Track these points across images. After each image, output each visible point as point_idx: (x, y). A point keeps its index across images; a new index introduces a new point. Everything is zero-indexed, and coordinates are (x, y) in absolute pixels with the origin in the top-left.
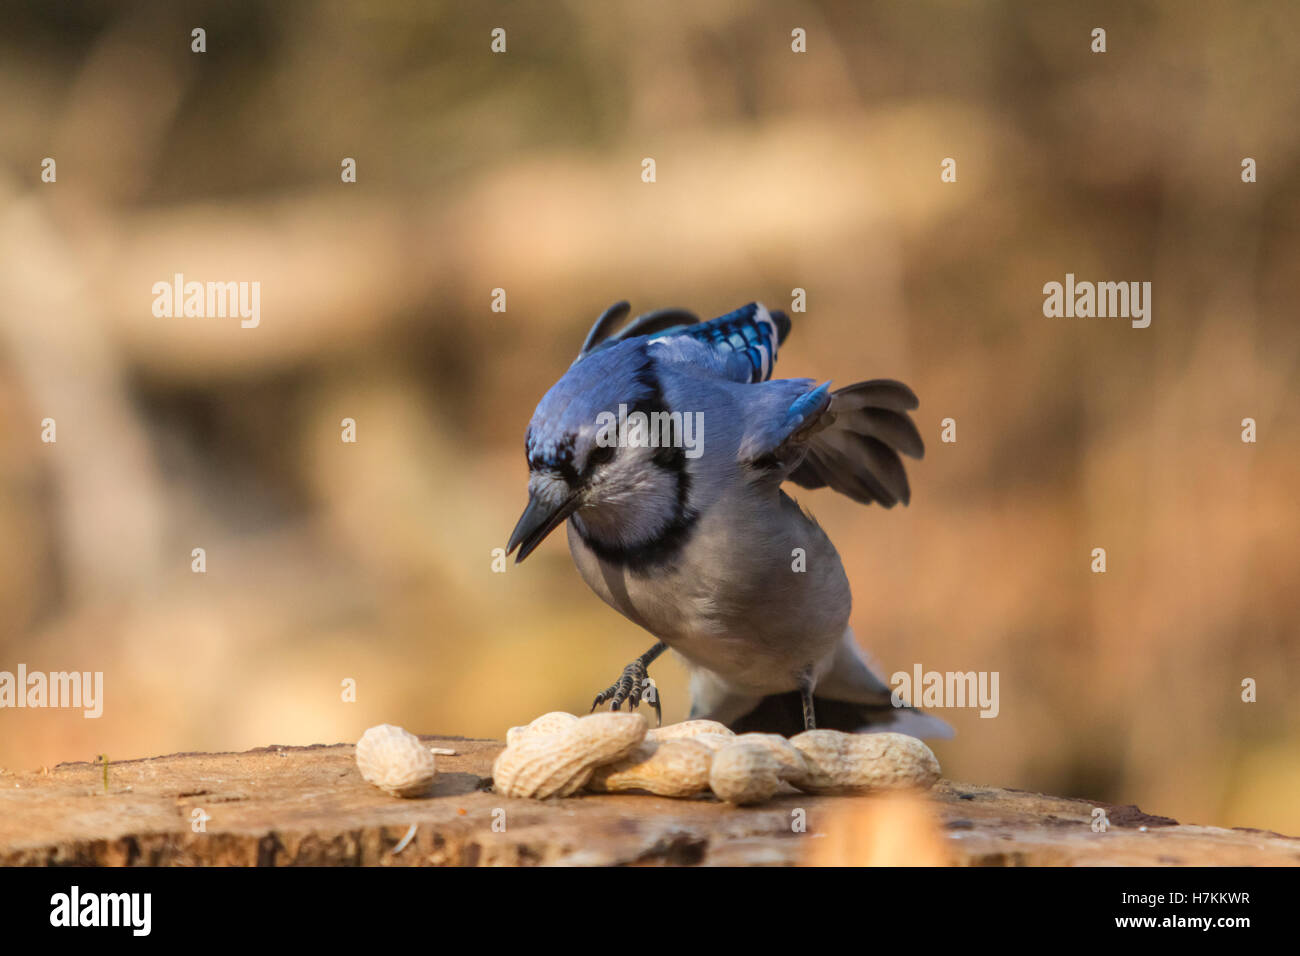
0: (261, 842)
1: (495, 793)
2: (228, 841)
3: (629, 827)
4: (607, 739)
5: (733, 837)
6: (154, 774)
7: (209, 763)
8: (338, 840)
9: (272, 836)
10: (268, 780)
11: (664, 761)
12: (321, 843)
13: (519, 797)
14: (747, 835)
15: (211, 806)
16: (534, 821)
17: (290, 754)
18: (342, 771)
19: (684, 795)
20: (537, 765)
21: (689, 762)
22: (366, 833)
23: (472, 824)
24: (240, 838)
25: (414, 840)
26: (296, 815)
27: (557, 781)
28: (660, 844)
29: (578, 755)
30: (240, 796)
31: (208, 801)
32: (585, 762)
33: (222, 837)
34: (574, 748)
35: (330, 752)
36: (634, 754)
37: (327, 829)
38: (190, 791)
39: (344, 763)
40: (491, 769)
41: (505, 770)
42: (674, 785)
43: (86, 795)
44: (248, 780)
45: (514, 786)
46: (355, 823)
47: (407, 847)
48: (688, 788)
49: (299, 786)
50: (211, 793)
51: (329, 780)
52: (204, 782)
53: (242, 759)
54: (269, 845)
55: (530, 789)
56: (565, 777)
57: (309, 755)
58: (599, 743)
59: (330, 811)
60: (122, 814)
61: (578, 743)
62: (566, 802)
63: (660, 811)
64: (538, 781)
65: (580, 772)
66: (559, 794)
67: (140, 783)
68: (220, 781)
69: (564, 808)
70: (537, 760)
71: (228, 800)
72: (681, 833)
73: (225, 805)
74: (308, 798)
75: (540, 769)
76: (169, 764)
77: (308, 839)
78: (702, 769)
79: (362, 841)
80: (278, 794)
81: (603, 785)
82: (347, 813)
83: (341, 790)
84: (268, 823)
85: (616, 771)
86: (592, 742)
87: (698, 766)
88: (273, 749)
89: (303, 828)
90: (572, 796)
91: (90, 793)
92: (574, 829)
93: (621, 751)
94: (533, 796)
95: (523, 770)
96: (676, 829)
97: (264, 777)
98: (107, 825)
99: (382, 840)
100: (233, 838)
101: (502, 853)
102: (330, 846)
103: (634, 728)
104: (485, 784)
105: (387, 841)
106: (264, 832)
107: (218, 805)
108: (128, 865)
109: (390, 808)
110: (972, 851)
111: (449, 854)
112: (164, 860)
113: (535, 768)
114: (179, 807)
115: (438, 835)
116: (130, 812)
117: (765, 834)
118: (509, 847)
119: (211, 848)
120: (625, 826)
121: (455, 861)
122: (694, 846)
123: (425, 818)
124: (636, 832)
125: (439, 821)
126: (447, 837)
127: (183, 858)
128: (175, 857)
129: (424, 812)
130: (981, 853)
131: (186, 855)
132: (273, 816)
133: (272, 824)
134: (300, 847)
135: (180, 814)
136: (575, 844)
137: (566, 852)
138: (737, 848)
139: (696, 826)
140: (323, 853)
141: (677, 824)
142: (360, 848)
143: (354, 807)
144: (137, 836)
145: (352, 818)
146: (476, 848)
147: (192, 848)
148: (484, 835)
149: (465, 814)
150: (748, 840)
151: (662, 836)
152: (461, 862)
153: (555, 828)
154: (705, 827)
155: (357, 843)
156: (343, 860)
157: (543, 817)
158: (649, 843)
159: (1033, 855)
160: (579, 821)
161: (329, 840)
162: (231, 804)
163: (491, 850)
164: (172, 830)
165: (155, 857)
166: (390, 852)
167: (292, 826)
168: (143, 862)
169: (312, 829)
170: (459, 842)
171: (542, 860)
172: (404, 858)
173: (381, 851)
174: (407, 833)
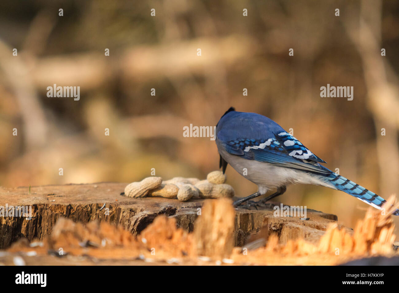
0: (67, 207)
1: (125, 196)
3: (157, 205)
4: (152, 183)
5: (183, 208)
6: (42, 190)
7: (55, 187)
8: (86, 206)
9: (70, 205)
11: (166, 189)
12: (82, 207)
13: (131, 197)
14: (186, 207)
15: (55, 198)
16: (134, 203)
17: (75, 186)
19: (171, 197)
21: (172, 190)
22: (93, 205)
23: (119, 203)
24: (62, 206)
25: (105, 207)
26: (76, 200)
27: (140, 193)
28: (165, 209)
29: (146, 187)
30: (63, 195)
31: (55, 196)
32: (147, 189)
33: (58, 205)
34: (144, 186)
35: (85, 186)
36: (159, 187)
37: (83, 204)
38: (50, 194)
40: (124, 190)
41: (127, 190)
42: (169, 195)
43: (25, 194)
44: (65, 192)
45: (129, 194)
46: (90, 203)
47: (103, 209)
48: (172, 196)
49: (77, 193)
50: (55, 194)
51: (84, 192)
52: (54, 192)
53: (64, 187)
54: (69, 208)
55: (133, 195)
56: (142, 192)
57: (79, 186)
58: (150, 184)
59: (84, 200)
60: (34, 199)
61: (145, 184)
63: (165, 201)
64: (135, 193)
65: (146, 191)
66: (140, 197)
67: (38, 192)
68: (58, 192)
69: (142, 200)
70: (135, 188)
71: (59, 196)
73: (59, 198)
74: (79, 196)
75: (136, 190)
76: (46, 187)
77: (78, 206)
78: (175, 191)
80: (72, 195)
81: (151, 195)
82: (89, 200)
83: (87, 194)
84: (69, 202)
85: (155, 191)
86: (149, 184)
87: (175, 190)
88: (71, 184)
89: (78, 204)
90: (143, 197)
91: (26, 194)
92: (144, 205)
93: (156, 186)
94: (134, 197)
95: (132, 190)
96: (169, 206)
97: (69, 191)
98: (30, 202)
99: (97, 207)
100: (61, 205)
101: (126, 210)
102: (84, 208)
103: (159, 181)
104: (123, 194)
105: (98, 207)
106: (68, 204)
107: (57, 198)
108: (35, 211)
109: (99, 199)
110: (241, 213)
111: (113, 210)
112: (43, 211)
113: (135, 190)
114: (48, 198)
115: (111, 206)
116: (35, 199)
117: (190, 207)
118: (128, 209)
119: (55, 208)
120: (156, 205)
121: (115, 212)
122: (173, 210)
123: (107, 202)
124: (159, 206)
125: (111, 202)
126: (113, 206)
127: (48, 210)
128: (46, 210)
129: (107, 200)
130: (243, 213)
131: (49, 209)
132: (70, 200)
133: (70, 202)
134: (77, 208)
135: (48, 199)
136: (144, 209)
137: (142, 210)
138: (183, 210)
139: (174, 205)
140: (82, 209)
141: (169, 204)
142: (91, 209)
143: (90, 199)
144: (37, 204)
145: (90, 201)
146: (120, 209)
147: (50, 208)
148: (122, 206)
149: (117, 201)
150: (186, 209)
151: (166, 207)
152: (116, 212)
153: (139, 205)
154: (176, 205)
155: (91, 207)
156: (87, 211)
157: (136, 202)
158: (162, 209)
159: (255, 214)
160: (145, 203)
161: (84, 206)
162: (60, 197)
163: (123, 210)
164: (46, 203)
165: (42, 210)
166: (99, 210)
167: (75, 203)
168: (38, 211)
169: (80, 204)
170: (116, 208)
171: (136, 213)
172: (102, 211)
173: (97, 209)
174: (103, 205)
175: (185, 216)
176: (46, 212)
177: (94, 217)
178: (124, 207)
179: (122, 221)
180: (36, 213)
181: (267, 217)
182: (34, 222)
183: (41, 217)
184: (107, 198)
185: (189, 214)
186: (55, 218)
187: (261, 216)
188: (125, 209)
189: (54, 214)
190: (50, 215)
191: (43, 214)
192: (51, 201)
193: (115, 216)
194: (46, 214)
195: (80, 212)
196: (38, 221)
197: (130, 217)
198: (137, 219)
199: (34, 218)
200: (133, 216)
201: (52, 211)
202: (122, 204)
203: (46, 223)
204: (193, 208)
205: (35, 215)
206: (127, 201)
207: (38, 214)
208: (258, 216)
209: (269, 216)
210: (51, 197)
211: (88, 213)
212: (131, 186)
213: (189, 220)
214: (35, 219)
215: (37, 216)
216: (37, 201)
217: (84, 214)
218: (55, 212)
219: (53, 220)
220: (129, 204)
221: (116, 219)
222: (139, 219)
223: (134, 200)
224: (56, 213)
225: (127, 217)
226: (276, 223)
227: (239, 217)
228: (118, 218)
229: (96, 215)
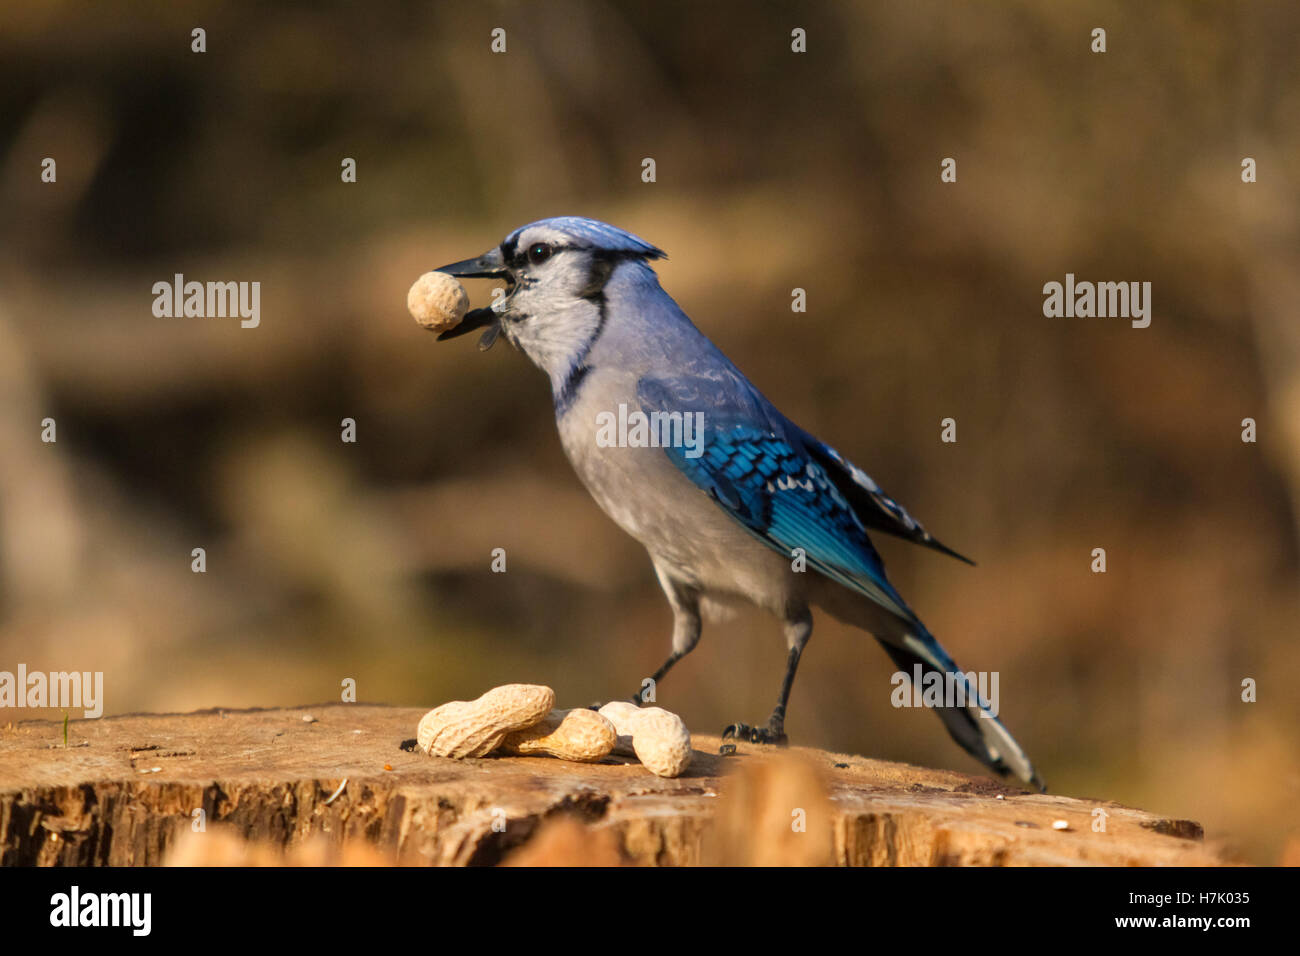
0: (207, 791)
1: (417, 752)
2: (176, 789)
3: (540, 784)
4: (517, 709)
5: (634, 794)
6: (108, 731)
7: (157, 723)
8: (276, 791)
9: (216, 787)
10: (211, 738)
12: (259, 794)
13: (438, 756)
14: (645, 793)
15: (161, 759)
16: (453, 778)
17: (231, 716)
18: (278, 731)
20: (453, 729)
22: (301, 785)
23: (397, 778)
24: (188, 788)
25: (344, 792)
26: (238, 769)
27: (470, 744)
28: (567, 799)
29: (492, 722)
30: (187, 751)
31: (158, 755)
32: (496, 729)
33: (171, 786)
34: (487, 716)
35: (268, 715)
36: (542, 722)
37: (266, 781)
38: (142, 746)
39: (280, 724)
40: (415, 731)
41: (426, 732)
43: (47, 747)
44: (193, 738)
45: (433, 747)
46: (291, 776)
47: (338, 799)
49: (241, 743)
50: (160, 748)
51: (267, 738)
52: (153, 738)
53: (188, 720)
54: (213, 795)
55: (447, 750)
56: (478, 741)
57: (248, 717)
58: (509, 713)
59: (269, 766)
60: (81, 765)
61: (490, 711)
62: (480, 761)
63: (567, 771)
64: (454, 744)
65: (492, 737)
66: (471, 755)
67: (96, 739)
68: (168, 738)
69: (481, 766)
70: (454, 725)
71: (175, 755)
72: (586, 789)
73: (174, 759)
74: (249, 754)
75: (456, 734)
76: (122, 722)
77: (247, 791)
79: (298, 793)
80: (221, 749)
81: (516, 749)
82: (285, 768)
83: (278, 747)
84: (212, 775)
85: (527, 739)
86: (502, 711)
87: (596, 740)
88: (215, 711)
89: (245, 781)
90: (485, 757)
91: (51, 746)
92: (491, 785)
93: (529, 720)
94: (451, 756)
95: (441, 733)
96: (581, 787)
97: (208, 736)
98: (67, 774)
99: (316, 791)
100: (181, 786)
101: (424, 804)
102: (268, 797)
103: (540, 700)
104: (410, 745)
105: (321, 793)
106: (209, 783)
107: (167, 759)
108: (86, 809)
109: (324, 763)
110: (847, 812)
111: (377, 805)
112: (117, 809)
113: (450, 733)
114: (132, 760)
115: (366, 788)
116: (87, 763)
117: (661, 792)
118: (431, 799)
119: (161, 796)
120: (536, 783)
121: (382, 812)
122: (597, 802)
123: (355, 773)
124: (546, 788)
125: (368, 775)
126: (374, 790)
127: (135, 805)
128: (128, 803)
129: (354, 767)
130: (855, 814)
131: (138, 802)
132: (217, 769)
133: (217, 776)
134: (241, 796)
135: (133, 766)
136: (490, 798)
137: (482, 804)
138: (635, 804)
139: (599, 784)
140: (262, 802)
141: (582, 782)
142: (295, 801)
143: (290, 762)
144: (94, 784)
145: (288, 772)
146: (401, 800)
147: (144, 797)
148: (408, 788)
149: (391, 769)
150: (646, 797)
151: (569, 792)
152: (387, 813)
153: (472, 784)
154: (607, 785)
155: (293, 794)
156: (280, 809)
157: (462, 774)
158: (557, 798)
159: (901, 816)
160: (495, 778)
161: (268, 791)
162: (178, 757)
163: (414, 802)
164: (125, 780)
165: (110, 803)
166: (324, 803)
167: (235, 779)
168: (99, 808)
169: (252, 782)
170: (385, 793)
171: (460, 811)
172: (336, 808)
173: (314, 802)
174: (338, 787)
175: (645, 825)
176: (126, 812)
177: (306, 828)
178: (417, 792)
179: (409, 843)
180: (89, 817)
181: (945, 826)
182: (82, 850)
183: (108, 831)
184: (351, 759)
185: (658, 818)
186: (160, 836)
187: (921, 826)
188: (420, 800)
189: (156, 819)
190: (142, 821)
191: (114, 818)
192: (144, 771)
193: (382, 828)
194: (126, 820)
195: (253, 811)
196: (99, 844)
197: (440, 827)
198: (467, 836)
199: (83, 833)
200: (449, 823)
201: (148, 807)
202: (408, 782)
203: (126, 853)
204: (670, 795)
205: (86, 825)
206: (426, 770)
207: (99, 820)
208: (911, 825)
209: (952, 823)
210: (145, 759)
211: (283, 816)
212: (438, 714)
213: (657, 839)
214: (85, 838)
215: (95, 827)
216: (94, 770)
217: (268, 819)
218: (161, 810)
219: (153, 842)
220: (434, 782)
221: (385, 835)
222: (475, 837)
223: (455, 768)
224: (165, 814)
225: (428, 827)
226: (978, 851)
227: (840, 829)
228: (395, 833)
229: (312, 820)
